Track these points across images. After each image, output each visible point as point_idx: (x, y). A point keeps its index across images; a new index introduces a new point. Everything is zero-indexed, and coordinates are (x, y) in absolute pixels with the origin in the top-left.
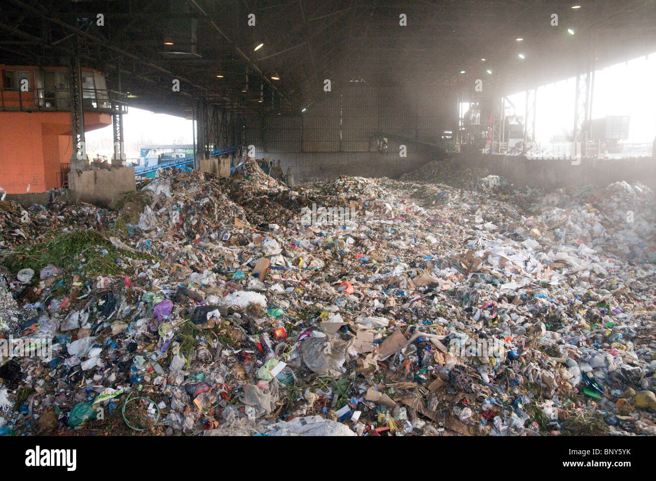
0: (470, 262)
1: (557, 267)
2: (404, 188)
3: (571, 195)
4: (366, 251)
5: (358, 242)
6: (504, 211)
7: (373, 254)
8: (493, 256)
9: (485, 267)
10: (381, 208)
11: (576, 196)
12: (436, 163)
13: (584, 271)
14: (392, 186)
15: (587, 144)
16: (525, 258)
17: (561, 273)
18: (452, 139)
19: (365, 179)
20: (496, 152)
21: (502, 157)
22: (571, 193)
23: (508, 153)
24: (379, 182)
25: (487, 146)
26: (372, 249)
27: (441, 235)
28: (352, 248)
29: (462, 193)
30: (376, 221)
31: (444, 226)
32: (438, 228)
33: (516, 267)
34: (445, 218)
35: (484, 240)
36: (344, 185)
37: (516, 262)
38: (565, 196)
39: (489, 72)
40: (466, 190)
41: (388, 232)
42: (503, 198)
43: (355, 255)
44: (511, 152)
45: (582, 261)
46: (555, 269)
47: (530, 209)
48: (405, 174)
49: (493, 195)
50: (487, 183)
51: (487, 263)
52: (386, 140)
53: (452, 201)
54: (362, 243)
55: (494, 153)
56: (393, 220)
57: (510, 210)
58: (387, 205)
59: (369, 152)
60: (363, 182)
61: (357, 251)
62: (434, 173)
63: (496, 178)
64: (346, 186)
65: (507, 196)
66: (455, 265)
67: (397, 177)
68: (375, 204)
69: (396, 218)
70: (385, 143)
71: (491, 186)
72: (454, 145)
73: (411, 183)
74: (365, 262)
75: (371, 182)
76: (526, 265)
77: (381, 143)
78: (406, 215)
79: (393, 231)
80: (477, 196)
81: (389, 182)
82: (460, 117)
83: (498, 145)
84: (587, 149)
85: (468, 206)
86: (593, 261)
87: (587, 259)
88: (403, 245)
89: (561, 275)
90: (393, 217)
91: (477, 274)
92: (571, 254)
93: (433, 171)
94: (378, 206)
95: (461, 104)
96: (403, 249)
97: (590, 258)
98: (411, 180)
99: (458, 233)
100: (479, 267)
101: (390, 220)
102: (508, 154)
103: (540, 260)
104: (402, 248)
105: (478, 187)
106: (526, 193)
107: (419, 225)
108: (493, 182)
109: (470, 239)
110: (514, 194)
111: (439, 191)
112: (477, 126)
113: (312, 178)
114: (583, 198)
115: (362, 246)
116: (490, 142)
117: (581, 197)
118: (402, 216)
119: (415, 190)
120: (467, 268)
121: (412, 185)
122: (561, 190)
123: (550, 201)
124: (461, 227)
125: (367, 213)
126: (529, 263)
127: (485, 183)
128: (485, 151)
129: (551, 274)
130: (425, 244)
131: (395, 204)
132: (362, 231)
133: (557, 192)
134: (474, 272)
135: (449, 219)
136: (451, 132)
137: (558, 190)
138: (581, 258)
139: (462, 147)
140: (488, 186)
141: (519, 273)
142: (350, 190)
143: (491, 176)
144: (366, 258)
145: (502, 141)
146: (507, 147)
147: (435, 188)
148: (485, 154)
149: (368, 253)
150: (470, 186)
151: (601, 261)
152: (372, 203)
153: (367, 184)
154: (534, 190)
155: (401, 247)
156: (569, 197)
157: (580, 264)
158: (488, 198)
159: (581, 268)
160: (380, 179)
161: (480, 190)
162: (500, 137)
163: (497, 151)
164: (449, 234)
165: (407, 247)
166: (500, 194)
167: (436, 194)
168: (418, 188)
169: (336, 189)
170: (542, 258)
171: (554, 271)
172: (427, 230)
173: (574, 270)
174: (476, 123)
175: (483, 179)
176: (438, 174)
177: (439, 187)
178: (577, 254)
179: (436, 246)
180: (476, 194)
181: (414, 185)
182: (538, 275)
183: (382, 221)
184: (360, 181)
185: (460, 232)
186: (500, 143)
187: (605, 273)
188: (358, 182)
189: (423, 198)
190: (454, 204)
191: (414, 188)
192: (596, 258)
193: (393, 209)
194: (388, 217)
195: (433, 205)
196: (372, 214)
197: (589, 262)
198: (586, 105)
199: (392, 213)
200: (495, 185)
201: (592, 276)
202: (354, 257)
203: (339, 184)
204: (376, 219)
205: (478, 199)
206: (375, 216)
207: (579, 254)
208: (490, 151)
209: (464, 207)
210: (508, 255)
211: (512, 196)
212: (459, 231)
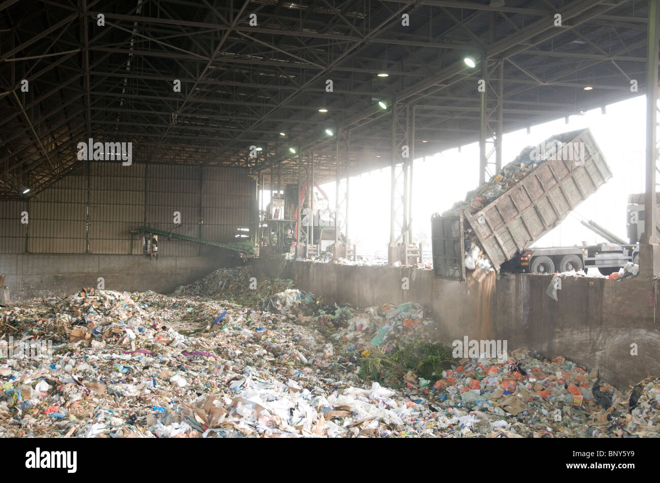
0: (209, 413)
1: (337, 416)
2: (174, 306)
3: (384, 316)
4: (66, 401)
5: (56, 388)
6: (297, 338)
7: (76, 405)
8: (244, 404)
9: (231, 419)
10: (118, 336)
11: (390, 317)
12: (225, 271)
13: (371, 420)
14: (158, 305)
15: (407, 249)
16: (292, 405)
17: (341, 424)
18: (249, 239)
19: (117, 294)
20: (303, 258)
21: (309, 264)
22: (384, 313)
23: (317, 259)
24: (139, 297)
25: (293, 249)
26: (77, 397)
27: (195, 374)
28: (44, 397)
29: (249, 313)
30: (105, 356)
31: (206, 361)
32: (197, 363)
33: (274, 418)
34: (210, 350)
35: (254, 380)
36: (83, 302)
37: (277, 412)
38: (377, 317)
39: (292, 151)
40: (256, 310)
41: (118, 371)
42: (303, 321)
43: (45, 408)
44: (320, 258)
45: (373, 406)
46: (333, 419)
47: (333, 335)
48: (182, 287)
49: (291, 316)
50: (283, 300)
51: (235, 414)
52: (156, 237)
53: (232, 325)
54: (62, 390)
55: (299, 259)
56: (132, 353)
57: (305, 337)
58: (129, 331)
59: (131, 254)
60: (113, 298)
61: (50, 402)
62: (222, 286)
63: (296, 293)
64: (86, 305)
65: (308, 318)
66: (187, 418)
67: (169, 292)
68: (110, 330)
69: (138, 350)
70: (154, 241)
71: (289, 304)
72: (251, 248)
73: (185, 299)
74: (59, 419)
75: (126, 297)
76: (292, 414)
77: (149, 242)
78: (153, 346)
79: (125, 371)
80: (269, 318)
81: (155, 297)
82: (260, 209)
83: (305, 248)
84: (407, 255)
85: (250, 332)
86: (388, 408)
87: (380, 404)
88: (131, 390)
89: (341, 428)
90: (134, 349)
91: (215, 430)
92: (360, 397)
93: (220, 283)
94: (114, 334)
95: (261, 191)
96: (132, 397)
97: (384, 403)
98: (189, 295)
99: (221, 370)
100: (222, 420)
101: (128, 353)
102: (316, 261)
103: (316, 408)
104: (129, 395)
105: (271, 305)
106: (334, 314)
107: (168, 360)
108: (291, 298)
109: (236, 379)
110: (319, 314)
111: (221, 311)
112: (280, 222)
113: (41, 292)
114: (399, 320)
115: (61, 394)
116: (295, 243)
117: (396, 319)
118: (148, 347)
119: (190, 310)
120: (203, 422)
121: (185, 302)
122: (372, 310)
123: (358, 324)
124: (229, 362)
125: (95, 343)
126: (295, 412)
127: (281, 300)
128: (289, 256)
129: (326, 426)
130: (169, 388)
131: (140, 330)
132: (80, 371)
133: (367, 312)
134: (213, 427)
135: (214, 350)
136: (247, 230)
137: (367, 309)
138: (372, 403)
139: (262, 250)
140: (284, 304)
141: (277, 427)
142: (92, 310)
143: (289, 291)
144: (63, 412)
145: (310, 243)
146: (317, 251)
147: (216, 306)
148: (288, 261)
149: (68, 404)
150: (261, 304)
151: (399, 406)
152: (106, 329)
153: (119, 300)
154: (344, 309)
155: (127, 394)
156: (381, 318)
157: (368, 411)
158: (284, 321)
159: (370, 416)
160: (142, 294)
161: (274, 310)
162: (307, 237)
163: (304, 256)
164: (208, 373)
165: (138, 394)
166: (301, 315)
167: (216, 316)
168: (193, 306)
169: (71, 308)
170: (320, 404)
171: (331, 422)
172: (179, 367)
173: (359, 419)
174: (279, 218)
175: (279, 294)
176: (227, 288)
177: (222, 306)
178: (368, 398)
179: (184, 390)
180: (267, 316)
181: (189, 302)
182: (304, 428)
183: (115, 356)
184: (109, 297)
185: (225, 370)
186: (308, 246)
187: (399, 422)
188: (105, 299)
189: (198, 321)
190: (234, 329)
191: (189, 306)
192: (392, 402)
193: (137, 337)
194: (126, 350)
195: (207, 331)
196: (102, 344)
197: (382, 407)
198: (404, 199)
199: (133, 344)
200: (294, 303)
201: (381, 427)
202: (43, 413)
203: (75, 302)
204: (106, 353)
205: (270, 321)
206: (105, 348)
207: (370, 397)
208: (296, 256)
209: (245, 333)
210: (268, 400)
211: (317, 318)
212: (223, 367)
